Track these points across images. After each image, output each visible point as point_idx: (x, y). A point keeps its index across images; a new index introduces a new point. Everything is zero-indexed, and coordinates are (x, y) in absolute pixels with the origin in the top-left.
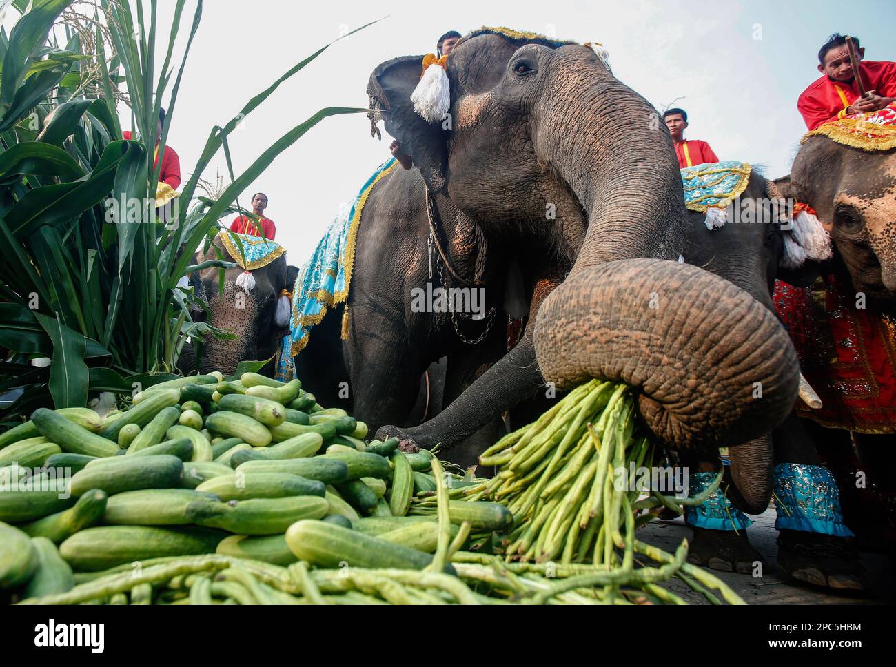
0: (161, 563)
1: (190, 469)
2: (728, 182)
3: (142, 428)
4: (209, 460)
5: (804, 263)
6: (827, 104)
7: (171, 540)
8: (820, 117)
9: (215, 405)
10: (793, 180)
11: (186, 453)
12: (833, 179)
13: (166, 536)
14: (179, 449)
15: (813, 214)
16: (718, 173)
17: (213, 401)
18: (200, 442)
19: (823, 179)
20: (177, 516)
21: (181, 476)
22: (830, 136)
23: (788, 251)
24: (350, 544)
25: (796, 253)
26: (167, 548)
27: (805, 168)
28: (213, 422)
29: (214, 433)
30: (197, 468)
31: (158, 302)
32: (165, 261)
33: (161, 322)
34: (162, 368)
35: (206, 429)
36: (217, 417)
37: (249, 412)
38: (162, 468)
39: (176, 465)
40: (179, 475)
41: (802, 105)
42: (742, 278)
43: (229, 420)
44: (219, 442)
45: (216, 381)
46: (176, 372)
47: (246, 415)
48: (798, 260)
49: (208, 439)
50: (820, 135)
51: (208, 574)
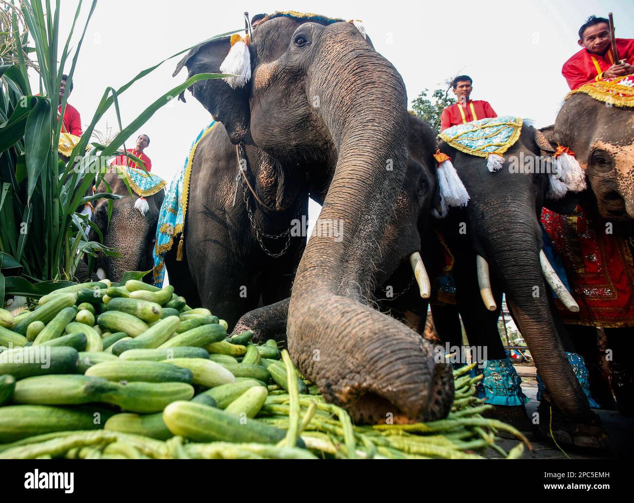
0: (60, 437)
1: (84, 358)
2: (505, 133)
3: (46, 324)
4: (100, 351)
5: (566, 195)
6: (585, 71)
7: (68, 418)
8: (580, 80)
9: (105, 306)
10: (556, 128)
11: (81, 345)
12: (589, 129)
13: (64, 415)
14: (75, 341)
15: (572, 155)
16: (497, 126)
17: (103, 302)
18: (93, 336)
19: (581, 129)
20: (73, 397)
21: (77, 364)
22: (589, 94)
23: (552, 186)
24: (217, 422)
25: (559, 188)
26: (65, 424)
27: (567, 119)
28: (103, 319)
29: (104, 328)
30: (90, 357)
31: (60, 225)
32: (66, 193)
33: (63, 241)
34: (63, 277)
35: (97, 326)
36: (106, 316)
37: (132, 311)
38: (61, 357)
39: (73, 354)
40: (75, 363)
41: (565, 71)
42: (517, 209)
43: (117, 318)
44: (108, 336)
45: (106, 287)
46: (75, 280)
47: (130, 314)
48: (561, 193)
49: (99, 334)
50: (581, 93)
51: (99, 447)
